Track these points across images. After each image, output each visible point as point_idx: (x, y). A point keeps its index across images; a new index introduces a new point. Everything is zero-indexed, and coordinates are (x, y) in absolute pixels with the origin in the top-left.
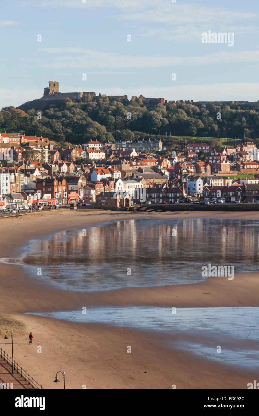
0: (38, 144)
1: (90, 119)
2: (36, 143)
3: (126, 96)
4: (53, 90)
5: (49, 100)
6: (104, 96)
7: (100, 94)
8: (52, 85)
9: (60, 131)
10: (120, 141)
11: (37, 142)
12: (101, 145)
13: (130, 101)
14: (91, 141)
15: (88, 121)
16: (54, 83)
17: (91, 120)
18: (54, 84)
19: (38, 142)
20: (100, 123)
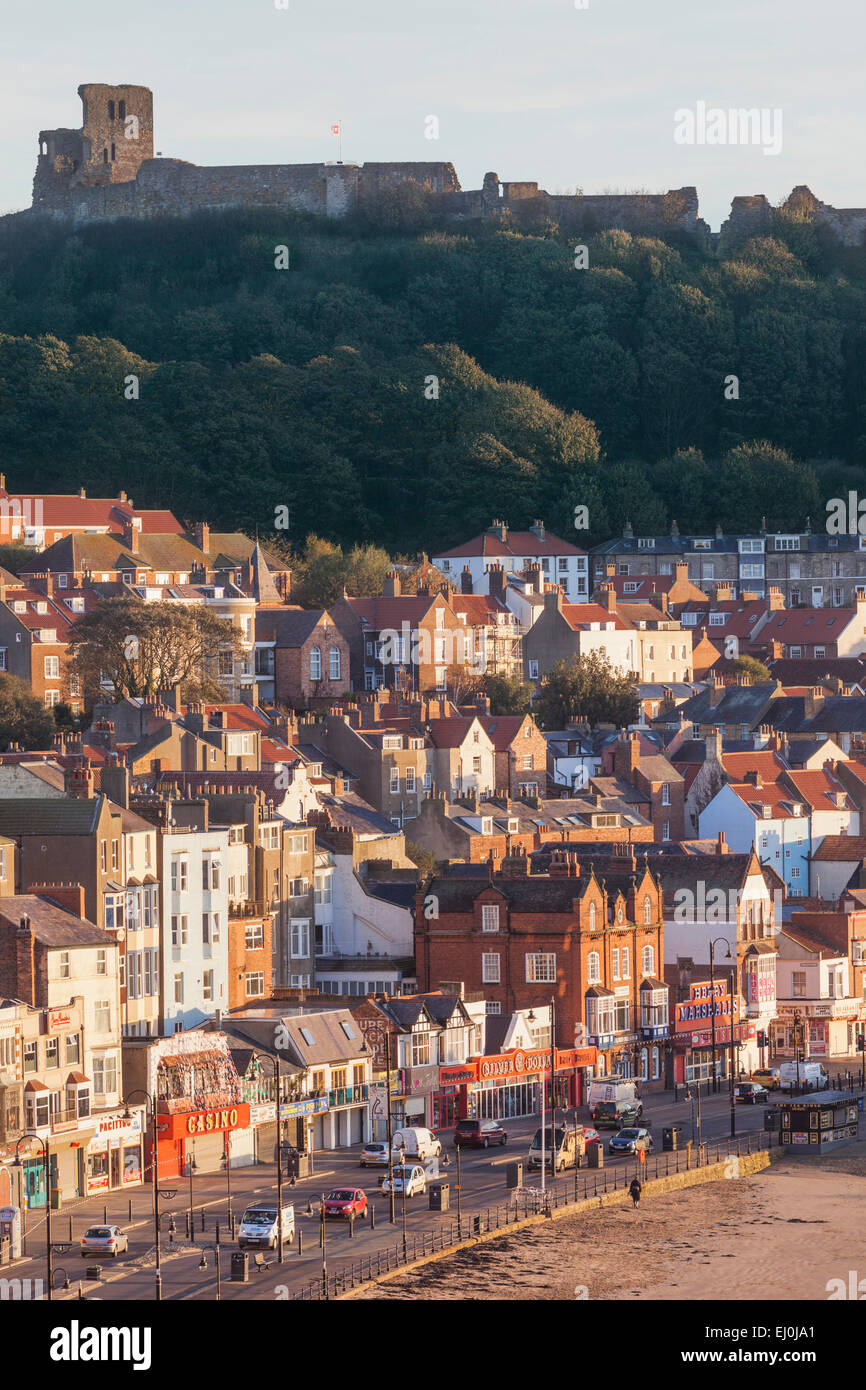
0: (135, 552)
1: (470, 361)
2: (120, 549)
3: (689, 195)
4: (108, 144)
5: (98, 218)
6: (527, 194)
7: (491, 178)
8: (105, 112)
9: (247, 455)
10: (720, 536)
11: (125, 538)
12: (572, 561)
13: (716, 229)
14: (497, 534)
15: (459, 382)
16: (122, 95)
17: (477, 370)
18: (122, 103)
19: (135, 544)
20: (551, 396)
